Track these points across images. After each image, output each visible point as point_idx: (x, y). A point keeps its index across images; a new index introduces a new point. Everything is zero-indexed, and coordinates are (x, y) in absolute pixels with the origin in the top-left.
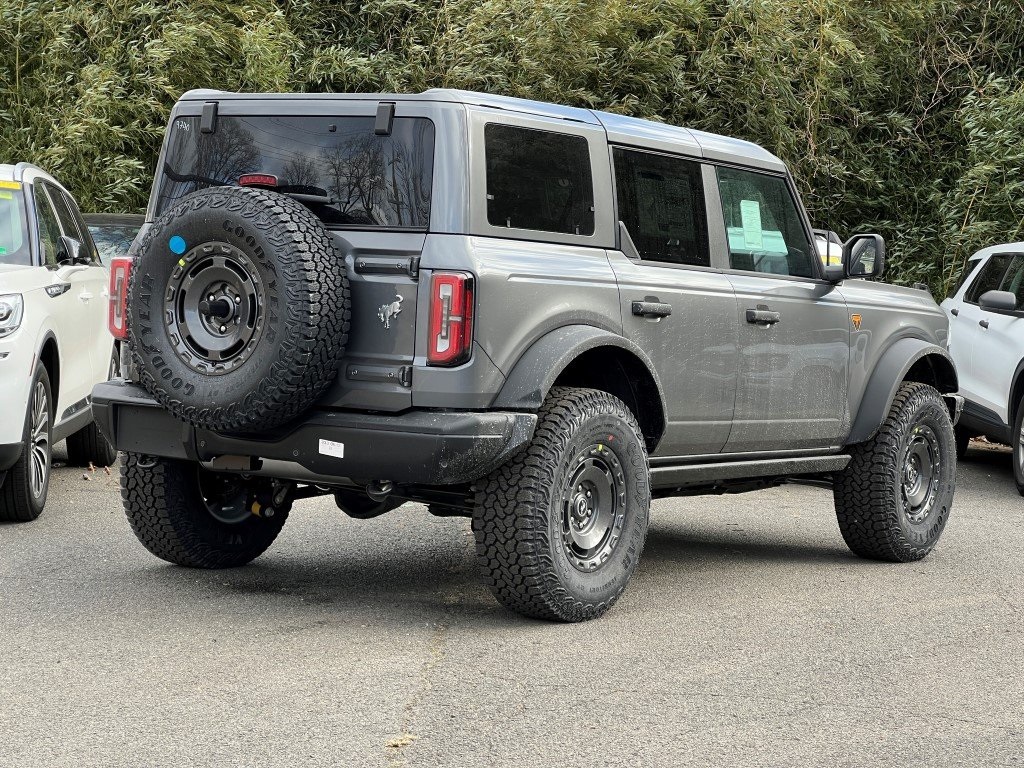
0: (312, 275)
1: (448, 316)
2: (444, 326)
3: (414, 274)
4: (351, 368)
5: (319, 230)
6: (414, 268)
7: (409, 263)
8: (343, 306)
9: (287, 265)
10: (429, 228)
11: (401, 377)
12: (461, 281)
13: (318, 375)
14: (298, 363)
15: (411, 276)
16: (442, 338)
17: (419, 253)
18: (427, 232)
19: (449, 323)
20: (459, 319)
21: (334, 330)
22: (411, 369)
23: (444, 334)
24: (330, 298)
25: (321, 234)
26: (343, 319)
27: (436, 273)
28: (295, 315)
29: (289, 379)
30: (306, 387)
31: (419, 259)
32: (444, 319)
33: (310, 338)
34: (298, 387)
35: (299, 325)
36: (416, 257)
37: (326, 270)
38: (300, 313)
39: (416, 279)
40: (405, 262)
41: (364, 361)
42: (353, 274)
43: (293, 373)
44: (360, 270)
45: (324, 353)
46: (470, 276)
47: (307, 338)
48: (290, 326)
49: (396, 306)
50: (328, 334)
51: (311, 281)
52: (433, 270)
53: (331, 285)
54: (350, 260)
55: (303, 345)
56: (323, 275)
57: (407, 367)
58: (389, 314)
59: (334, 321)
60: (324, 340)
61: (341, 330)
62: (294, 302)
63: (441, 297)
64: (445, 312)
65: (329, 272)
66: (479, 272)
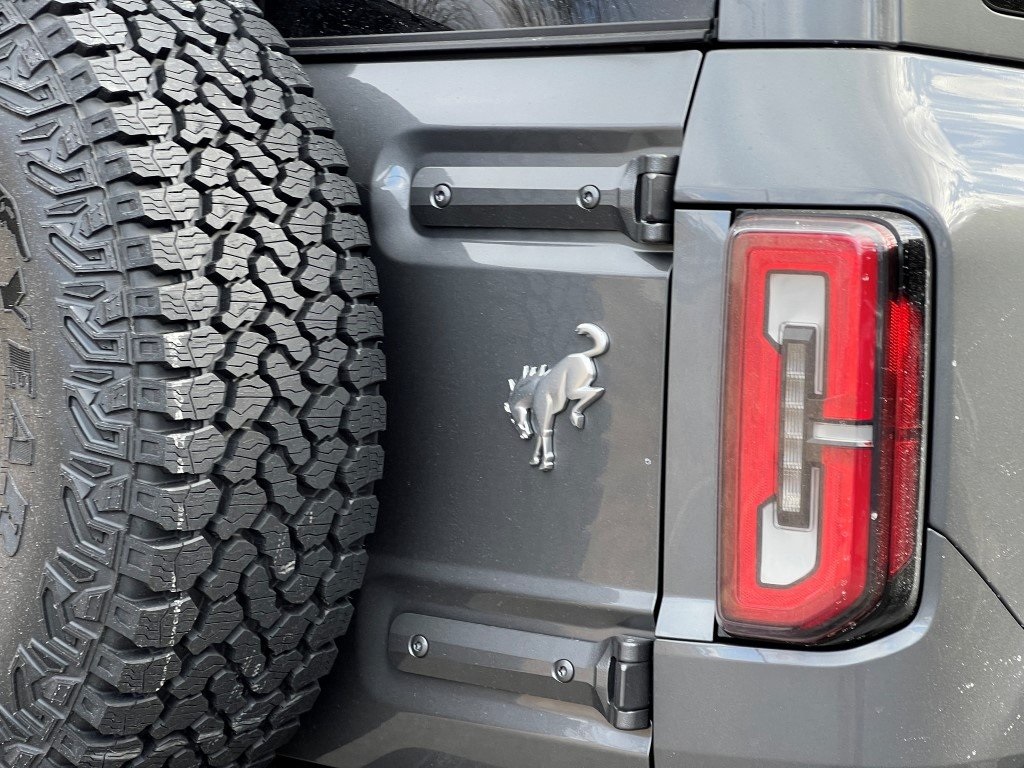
0: (187, 248)
1: (812, 416)
2: (792, 462)
3: (654, 231)
4: (409, 622)
5: (243, 55)
6: (651, 207)
7: (630, 184)
8: (343, 380)
9: (70, 202)
10: (713, 25)
11: (603, 682)
12: (870, 260)
13: (245, 681)
14: (127, 646)
15: (637, 238)
16: (785, 519)
17: (671, 137)
18: (709, 44)
19: (813, 455)
20: (860, 437)
21: (303, 486)
22: (647, 651)
23: (791, 500)
24: (273, 347)
25: (250, 68)
26: (344, 434)
27: (749, 225)
28: (102, 433)
29: (95, 717)
30: (189, 733)
31: (676, 161)
32: (793, 431)
33: (174, 535)
34: (147, 739)
35: (124, 474)
36: (659, 156)
37: (258, 222)
38: (125, 422)
39: (662, 253)
40: (610, 178)
41: (458, 601)
42: (404, 240)
43: (109, 690)
44: (430, 219)
45: (258, 588)
46: (909, 232)
47: (162, 534)
48: (81, 483)
49: (578, 375)
50: (271, 504)
51: (175, 275)
52: (735, 209)
53: (283, 290)
54: (394, 182)
55: (142, 570)
56: (239, 246)
57: (630, 645)
58: (550, 406)
59: (299, 450)
60: (252, 534)
61: (339, 484)
62: (98, 374)
63: (775, 334)
64: (794, 402)
65: (271, 233)
66: (951, 211)
